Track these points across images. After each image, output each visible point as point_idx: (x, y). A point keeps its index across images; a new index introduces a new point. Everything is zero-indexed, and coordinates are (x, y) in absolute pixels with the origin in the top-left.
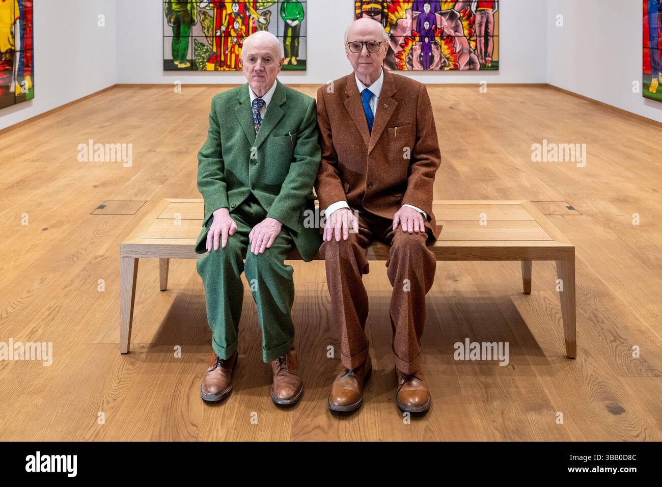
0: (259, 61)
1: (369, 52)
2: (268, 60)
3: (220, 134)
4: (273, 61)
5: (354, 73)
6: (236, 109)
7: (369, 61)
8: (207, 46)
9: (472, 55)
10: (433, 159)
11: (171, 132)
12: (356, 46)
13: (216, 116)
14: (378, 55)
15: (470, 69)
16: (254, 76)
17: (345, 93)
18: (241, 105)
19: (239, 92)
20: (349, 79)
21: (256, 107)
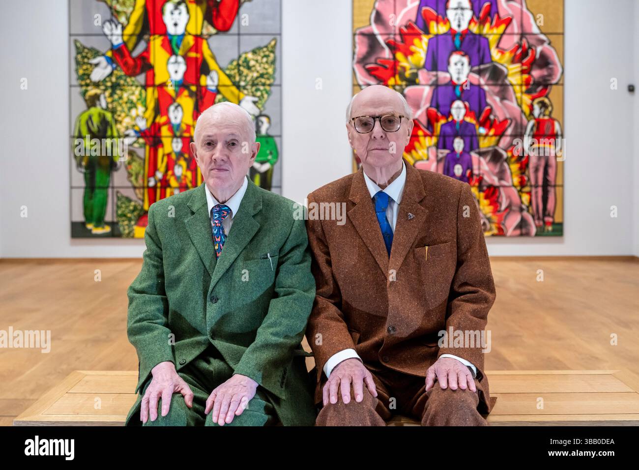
0: (220, 146)
1: (384, 131)
2: (233, 144)
3: (162, 259)
4: (241, 146)
6: (186, 221)
7: (385, 145)
8: (136, 201)
9: (525, 213)
10: (483, 292)
11: (83, 316)
12: (365, 124)
13: (156, 232)
14: (398, 137)
15: (522, 235)
16: (212, 170)
17: (349, 198)
18: (194, 216)
19: (191, 196)
20: (355, 179)
21: (217, 217)
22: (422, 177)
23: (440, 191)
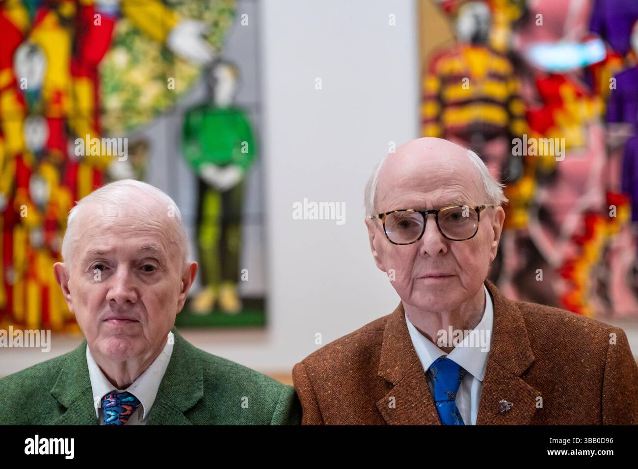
0: (122, 271)
1: (446, 240)
2: (149, 268)
4: (165, 271)
5: (401, 309)
7: (447, 267)
12: (407, 224)
14: (474, 249)
16: (106, 320)
17: (379, 373)
18: (65, 415)
19: (58, 372)
20: (388, 330)
21: (112, 417)
22: (527, 321)
23: (565, 349)
